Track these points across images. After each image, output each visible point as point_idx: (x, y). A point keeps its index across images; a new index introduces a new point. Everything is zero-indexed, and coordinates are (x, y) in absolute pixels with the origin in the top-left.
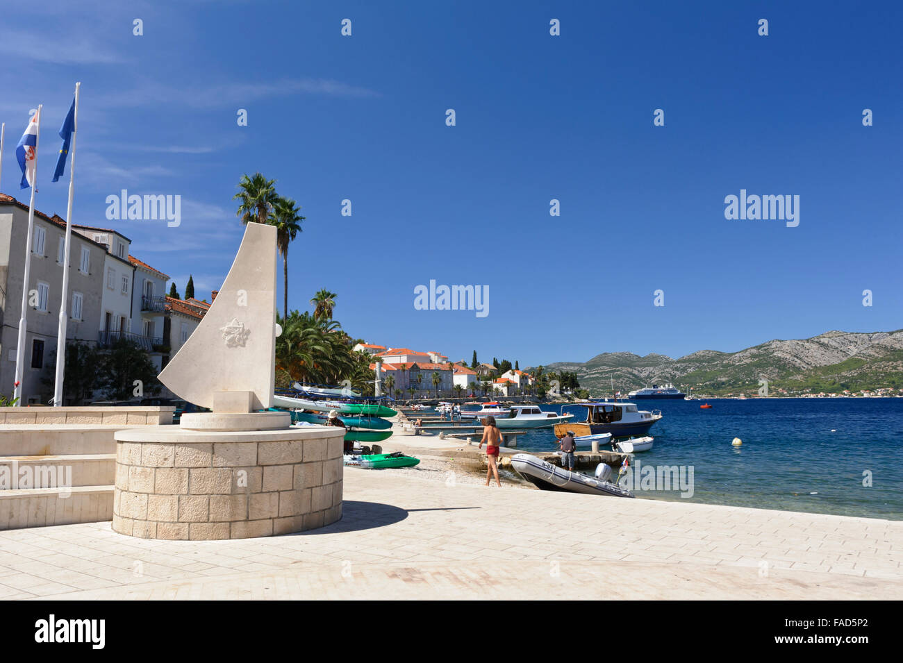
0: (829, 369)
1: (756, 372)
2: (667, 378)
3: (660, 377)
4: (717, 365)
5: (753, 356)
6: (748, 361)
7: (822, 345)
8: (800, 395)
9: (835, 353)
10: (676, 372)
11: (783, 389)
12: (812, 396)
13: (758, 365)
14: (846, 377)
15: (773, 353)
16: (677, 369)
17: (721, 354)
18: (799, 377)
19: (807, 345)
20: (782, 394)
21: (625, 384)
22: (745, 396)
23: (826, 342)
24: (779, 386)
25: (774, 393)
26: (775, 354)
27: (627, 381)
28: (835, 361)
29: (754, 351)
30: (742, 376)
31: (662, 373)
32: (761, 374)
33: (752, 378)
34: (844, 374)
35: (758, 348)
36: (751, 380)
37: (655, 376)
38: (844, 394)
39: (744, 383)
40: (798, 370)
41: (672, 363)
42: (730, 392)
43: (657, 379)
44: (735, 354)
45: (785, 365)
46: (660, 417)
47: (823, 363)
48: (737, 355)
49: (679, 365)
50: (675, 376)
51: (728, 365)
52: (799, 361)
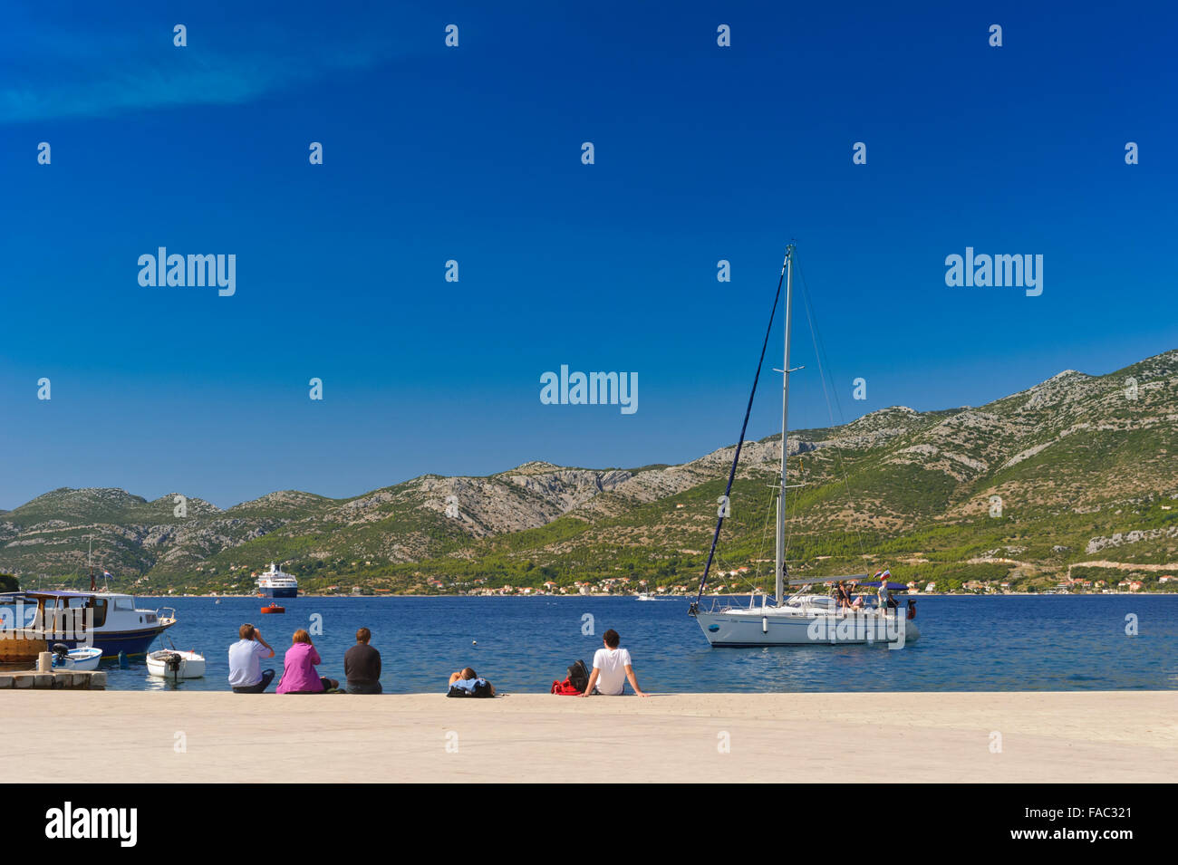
0: (521, 539)
1: (388, 542)
2: (202, 551)
3: (187, 548)
4: (309, 525)
5: (385, 508)
6: (373, 517)
7: (515, 489)
8: (467, 589)
9: (537, 507)
10: (223, 538)
11: (436, 578)
12: (488, 592)
13: (392, 527)
14: (551, 556)
15: (422, 502)
16: (224, 531)
17: (321, 500)
18: (468, 554)
19: (487, 487)
20: (434, 589)
21: (106, 562)
22: (362, 592)
23: (523, 483)
24: (429, 570)
25: (419, 586)
26: (426, 505)
27: (110, 555)
28: (534, 523)
29: (387, 497)
30: (357, 548)
31: (191, 539)
32: (396, 547)
33: (380, 554)
34: (549, 548)
35: (395, 490)
36: (376, 559)
37: (175, 545)
38: (546, 589)
39: (362, 563)
40: (467, 538)
41: (215, 516)
42: (333, 583)
43: (179, 553)
44: (349, 501)
45: (443, 528)
46: (172, 621)
47: (516, 526)
48: (352, 504)
49: (229, 522)
50: (219, 546)
51: (334, 526)
52: (471, 521)
